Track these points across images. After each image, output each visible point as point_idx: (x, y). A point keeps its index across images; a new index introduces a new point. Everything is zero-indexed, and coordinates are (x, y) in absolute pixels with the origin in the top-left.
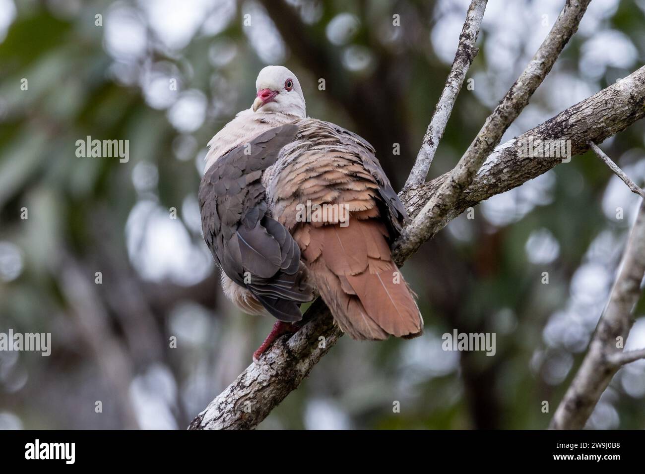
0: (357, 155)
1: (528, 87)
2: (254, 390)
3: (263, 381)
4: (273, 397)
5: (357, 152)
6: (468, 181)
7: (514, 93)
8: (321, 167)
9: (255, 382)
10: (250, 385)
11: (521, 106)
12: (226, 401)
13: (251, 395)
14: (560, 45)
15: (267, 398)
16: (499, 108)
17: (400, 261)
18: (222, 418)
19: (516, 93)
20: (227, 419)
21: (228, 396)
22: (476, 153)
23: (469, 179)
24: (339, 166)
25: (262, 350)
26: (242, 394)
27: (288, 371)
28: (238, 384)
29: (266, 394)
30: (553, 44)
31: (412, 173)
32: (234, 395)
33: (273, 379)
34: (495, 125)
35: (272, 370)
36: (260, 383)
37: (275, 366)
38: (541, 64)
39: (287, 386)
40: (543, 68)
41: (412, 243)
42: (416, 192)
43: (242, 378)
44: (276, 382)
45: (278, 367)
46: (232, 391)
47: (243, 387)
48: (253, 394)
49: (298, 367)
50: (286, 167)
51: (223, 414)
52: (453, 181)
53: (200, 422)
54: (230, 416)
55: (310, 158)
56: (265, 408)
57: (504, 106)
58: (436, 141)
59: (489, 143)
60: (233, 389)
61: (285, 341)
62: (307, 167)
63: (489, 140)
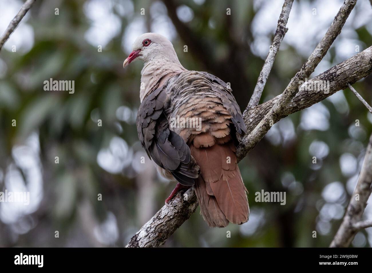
0: (220, 99)
1: (314, 63)
2: (166, 220)
3: (171, 215)
4: (176, 224)
5: (220, 97)
6: (281, 112)
7: (307, 66)
8: (200, 108)
9: (166, 216)
10: (164, 218)
11: (310, 73)
12: (150, 226)
13: (164, 223)
14: (331, 41)
15: (172, 225)
16: (298, 73)
17: (245, 153)
18: (148, 236)
19: (308, 66)
20: (151, 236)
21: (151, 224)
22: (285, 97)
23: (282, 111)
24: (210, 108)
25: (170, 198)
26: (159, 223)
27: (184, 210)
28: (157, 217)
29: (172, 222)
30: (328, 40)
31: (252, 99)
32: (155, 223)
33: (176, 214)
34: (296, 83)
35: (175, 210)
36: (169, 217)
37: (177, 208)
38: (321, 51)
39: (184, 218)
40: (322, 53)
41: (251, 145)
42: (254, 110)
43: (159, 214)
44: (178, 216)
45: (179, 208)
46: (154, 221)
47: (160, 219)
48: (165, 222)
49: (190, 208)
50: (182, 105)
51: (149, 234)
52: (273, 112)
53: (137, 238)
54: (152, 235)
55: (195, 101)
56: (171, 230)
57: (301, 73)
58: (265, 81)
59: (293, 92)
60: (154, 220)
61: (182, 194)
62: (192, 107)
63: (293, 91)
